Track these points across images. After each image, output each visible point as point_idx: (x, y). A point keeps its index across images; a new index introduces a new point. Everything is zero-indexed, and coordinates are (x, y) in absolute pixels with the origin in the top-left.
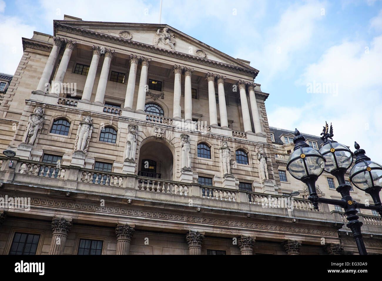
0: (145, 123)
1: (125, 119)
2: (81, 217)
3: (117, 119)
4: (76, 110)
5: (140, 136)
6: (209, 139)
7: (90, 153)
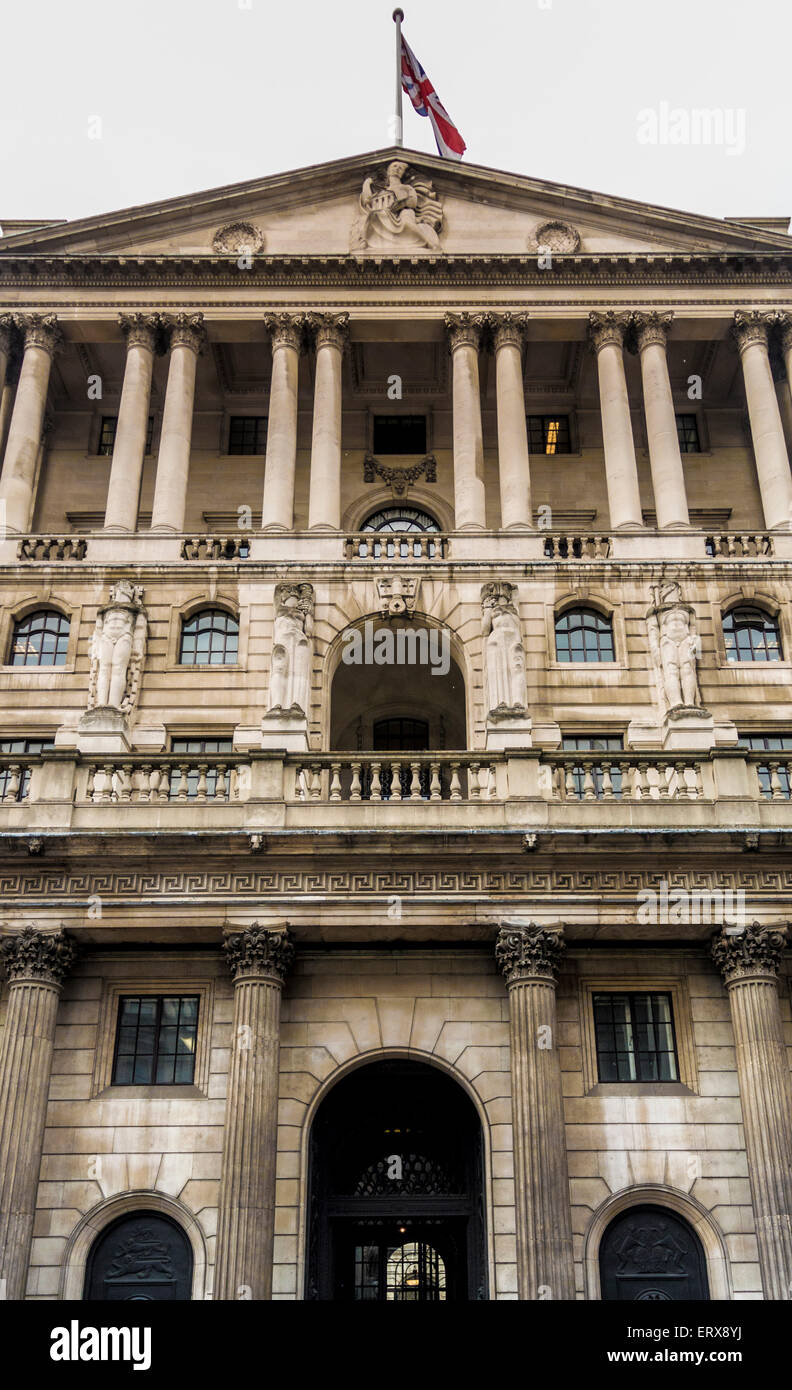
0: (340, 569)
1: (263, 570)
3: (231, 576)
4: (81, 570)
5: (323, 621)
6: (602, 587)
7: (146, 712)
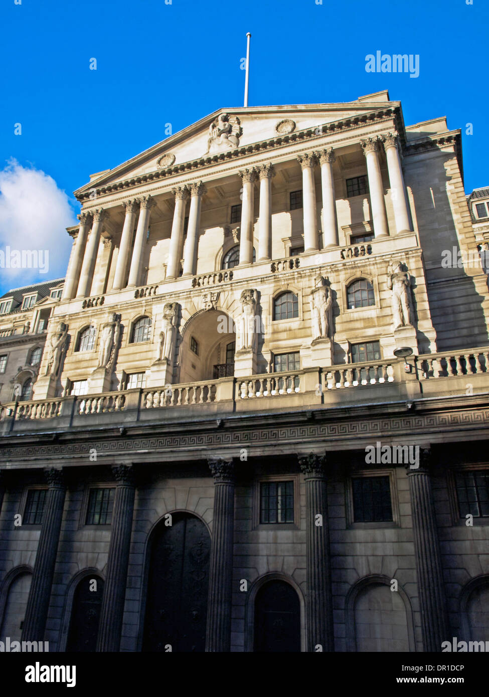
0: (189, 293)
1: (161, 298)
2: (74, 463)
3: (150, 303)
4: (101, 310)
6: (294, 282)
